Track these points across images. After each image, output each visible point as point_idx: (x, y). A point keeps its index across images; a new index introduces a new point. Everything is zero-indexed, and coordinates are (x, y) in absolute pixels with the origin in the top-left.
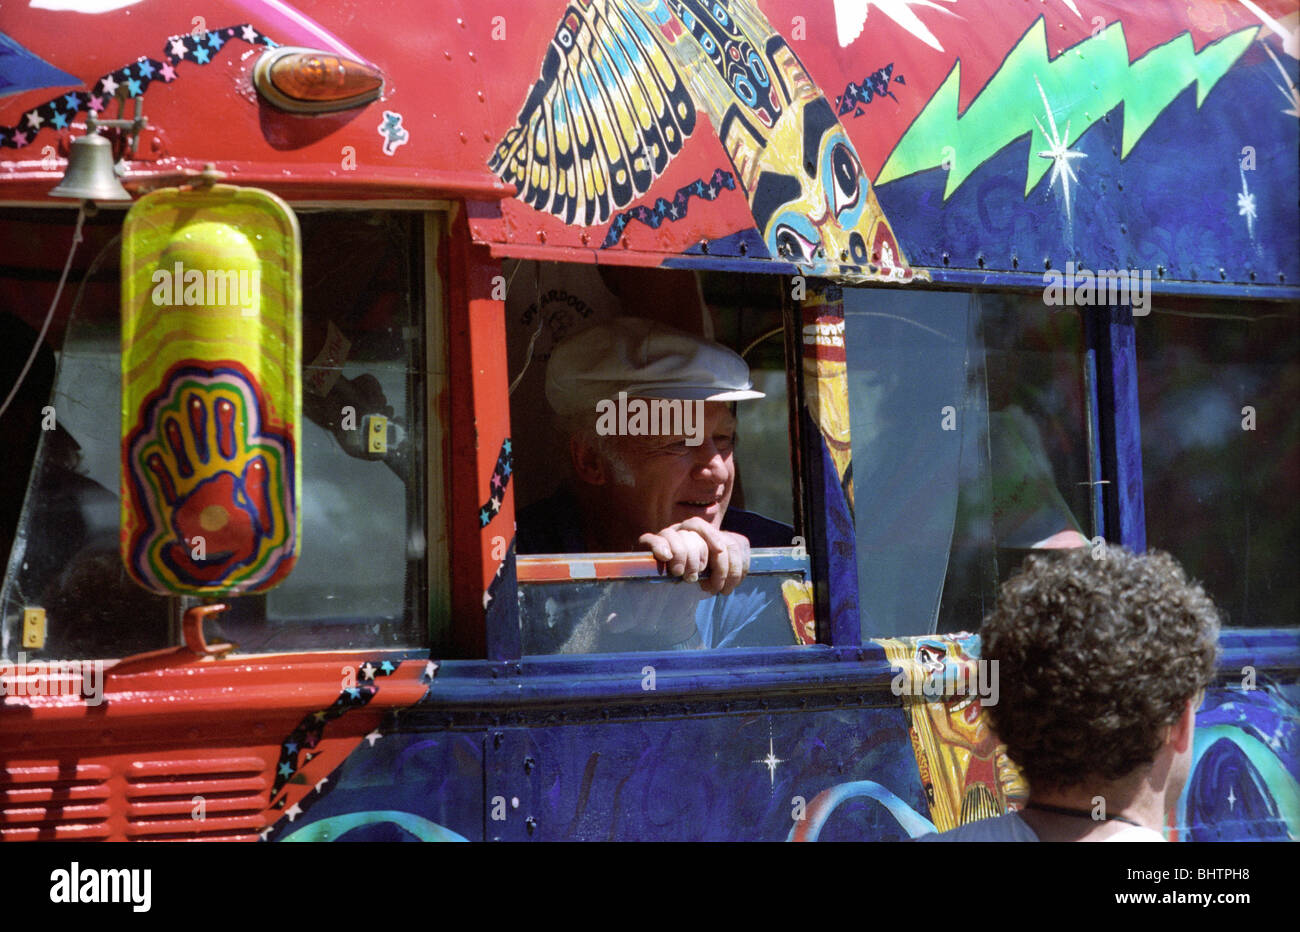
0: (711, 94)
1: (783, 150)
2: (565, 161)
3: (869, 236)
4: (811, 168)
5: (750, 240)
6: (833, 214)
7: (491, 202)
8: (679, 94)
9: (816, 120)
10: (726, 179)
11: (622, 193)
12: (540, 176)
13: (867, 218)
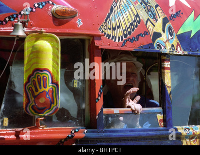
0: (144, 16)
1: (158, 28)
2: (114, 29)
3: (175, 45)
4: (164, 31)
5: (151, 45)
6: (168, 40)
7: (99, 37)
8: (137, 16)
9: (165, 21)
10: (147, 33)
11: (126, 36)
12: (109, 32)
13: (175, 41)
